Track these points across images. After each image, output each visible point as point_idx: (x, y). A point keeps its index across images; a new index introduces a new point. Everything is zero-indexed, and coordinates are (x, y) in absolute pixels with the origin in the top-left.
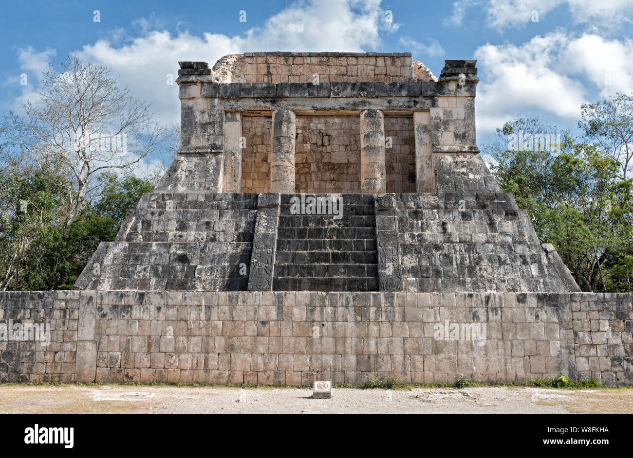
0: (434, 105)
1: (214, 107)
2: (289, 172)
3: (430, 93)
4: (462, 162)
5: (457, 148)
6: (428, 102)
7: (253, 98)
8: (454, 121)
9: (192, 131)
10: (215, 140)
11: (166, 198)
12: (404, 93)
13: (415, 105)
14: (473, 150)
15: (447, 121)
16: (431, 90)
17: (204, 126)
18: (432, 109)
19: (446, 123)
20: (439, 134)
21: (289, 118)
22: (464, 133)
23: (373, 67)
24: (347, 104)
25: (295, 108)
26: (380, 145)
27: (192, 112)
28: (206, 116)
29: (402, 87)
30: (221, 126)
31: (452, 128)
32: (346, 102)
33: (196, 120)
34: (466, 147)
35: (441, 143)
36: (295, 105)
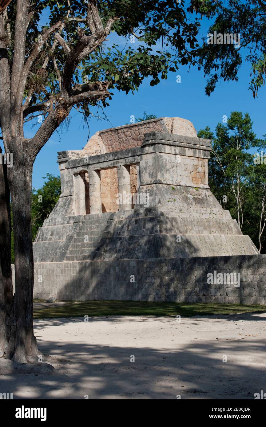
0: (141, 159)
1: (69, 172)
2: (94, 201)
3: (139, 153)
4: (149, 190)
5: (149, 181)
6: (139, 157)
7: (81, 166)
8: (148, 167)
9: (64, 186)
10: (71, 189)
11: (51, 221)
12: (130, 155)
13: (134, 160)
14: (155, 183)
15: (146, 167)
16: (140, 151)
17: (67, 182)
18: (140, 162)
19: (145, 168)
20: (143, 175)
21: (93, 175)
22: (152, 173)
23: (149, 129)
24: (111, 164)
25: (94, 169)
26: (123, 184)
27: (63, 176)
28: (68, 177)
29: (129, 152)
30: (72, 182)
31: (148, 171)
32: (110, 163)
33: (65, 180)
34: (153, 180)
35: (144, 180)
36: (94, 167)
